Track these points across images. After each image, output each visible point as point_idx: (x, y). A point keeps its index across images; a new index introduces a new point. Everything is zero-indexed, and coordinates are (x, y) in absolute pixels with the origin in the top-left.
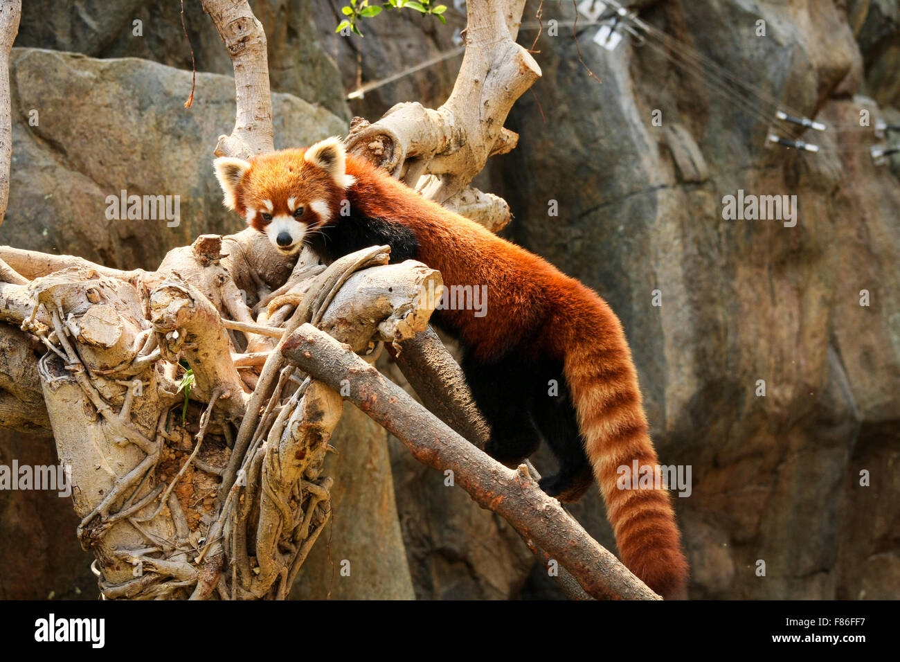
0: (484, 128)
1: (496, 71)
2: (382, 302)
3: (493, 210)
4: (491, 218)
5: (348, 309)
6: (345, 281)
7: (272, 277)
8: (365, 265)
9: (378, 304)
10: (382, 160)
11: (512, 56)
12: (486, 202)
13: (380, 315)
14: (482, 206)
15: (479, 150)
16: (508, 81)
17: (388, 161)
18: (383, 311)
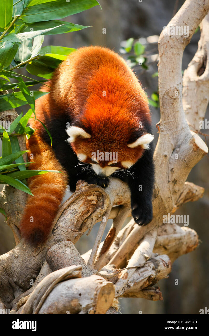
0: (171, 186)
1: (178, 149)
2: (75, 303)
3: (186, 238)
4: (185, 243)
5: (54, 307)
6: (52, 289)
7: (23, 284)
8: (66, 278)
9: (73, 304)
10: (97, 208)
11: (189, 140)
12: (181, 233)
13: (75, 311)
14: (177, 236)
15: (168, 200)
16: (186, 156)
17: (100, 208)
18: (76, 309)
